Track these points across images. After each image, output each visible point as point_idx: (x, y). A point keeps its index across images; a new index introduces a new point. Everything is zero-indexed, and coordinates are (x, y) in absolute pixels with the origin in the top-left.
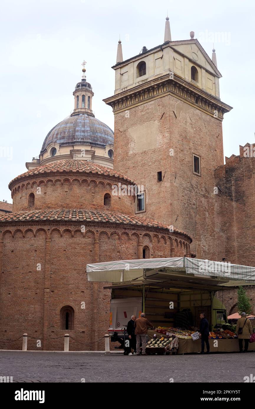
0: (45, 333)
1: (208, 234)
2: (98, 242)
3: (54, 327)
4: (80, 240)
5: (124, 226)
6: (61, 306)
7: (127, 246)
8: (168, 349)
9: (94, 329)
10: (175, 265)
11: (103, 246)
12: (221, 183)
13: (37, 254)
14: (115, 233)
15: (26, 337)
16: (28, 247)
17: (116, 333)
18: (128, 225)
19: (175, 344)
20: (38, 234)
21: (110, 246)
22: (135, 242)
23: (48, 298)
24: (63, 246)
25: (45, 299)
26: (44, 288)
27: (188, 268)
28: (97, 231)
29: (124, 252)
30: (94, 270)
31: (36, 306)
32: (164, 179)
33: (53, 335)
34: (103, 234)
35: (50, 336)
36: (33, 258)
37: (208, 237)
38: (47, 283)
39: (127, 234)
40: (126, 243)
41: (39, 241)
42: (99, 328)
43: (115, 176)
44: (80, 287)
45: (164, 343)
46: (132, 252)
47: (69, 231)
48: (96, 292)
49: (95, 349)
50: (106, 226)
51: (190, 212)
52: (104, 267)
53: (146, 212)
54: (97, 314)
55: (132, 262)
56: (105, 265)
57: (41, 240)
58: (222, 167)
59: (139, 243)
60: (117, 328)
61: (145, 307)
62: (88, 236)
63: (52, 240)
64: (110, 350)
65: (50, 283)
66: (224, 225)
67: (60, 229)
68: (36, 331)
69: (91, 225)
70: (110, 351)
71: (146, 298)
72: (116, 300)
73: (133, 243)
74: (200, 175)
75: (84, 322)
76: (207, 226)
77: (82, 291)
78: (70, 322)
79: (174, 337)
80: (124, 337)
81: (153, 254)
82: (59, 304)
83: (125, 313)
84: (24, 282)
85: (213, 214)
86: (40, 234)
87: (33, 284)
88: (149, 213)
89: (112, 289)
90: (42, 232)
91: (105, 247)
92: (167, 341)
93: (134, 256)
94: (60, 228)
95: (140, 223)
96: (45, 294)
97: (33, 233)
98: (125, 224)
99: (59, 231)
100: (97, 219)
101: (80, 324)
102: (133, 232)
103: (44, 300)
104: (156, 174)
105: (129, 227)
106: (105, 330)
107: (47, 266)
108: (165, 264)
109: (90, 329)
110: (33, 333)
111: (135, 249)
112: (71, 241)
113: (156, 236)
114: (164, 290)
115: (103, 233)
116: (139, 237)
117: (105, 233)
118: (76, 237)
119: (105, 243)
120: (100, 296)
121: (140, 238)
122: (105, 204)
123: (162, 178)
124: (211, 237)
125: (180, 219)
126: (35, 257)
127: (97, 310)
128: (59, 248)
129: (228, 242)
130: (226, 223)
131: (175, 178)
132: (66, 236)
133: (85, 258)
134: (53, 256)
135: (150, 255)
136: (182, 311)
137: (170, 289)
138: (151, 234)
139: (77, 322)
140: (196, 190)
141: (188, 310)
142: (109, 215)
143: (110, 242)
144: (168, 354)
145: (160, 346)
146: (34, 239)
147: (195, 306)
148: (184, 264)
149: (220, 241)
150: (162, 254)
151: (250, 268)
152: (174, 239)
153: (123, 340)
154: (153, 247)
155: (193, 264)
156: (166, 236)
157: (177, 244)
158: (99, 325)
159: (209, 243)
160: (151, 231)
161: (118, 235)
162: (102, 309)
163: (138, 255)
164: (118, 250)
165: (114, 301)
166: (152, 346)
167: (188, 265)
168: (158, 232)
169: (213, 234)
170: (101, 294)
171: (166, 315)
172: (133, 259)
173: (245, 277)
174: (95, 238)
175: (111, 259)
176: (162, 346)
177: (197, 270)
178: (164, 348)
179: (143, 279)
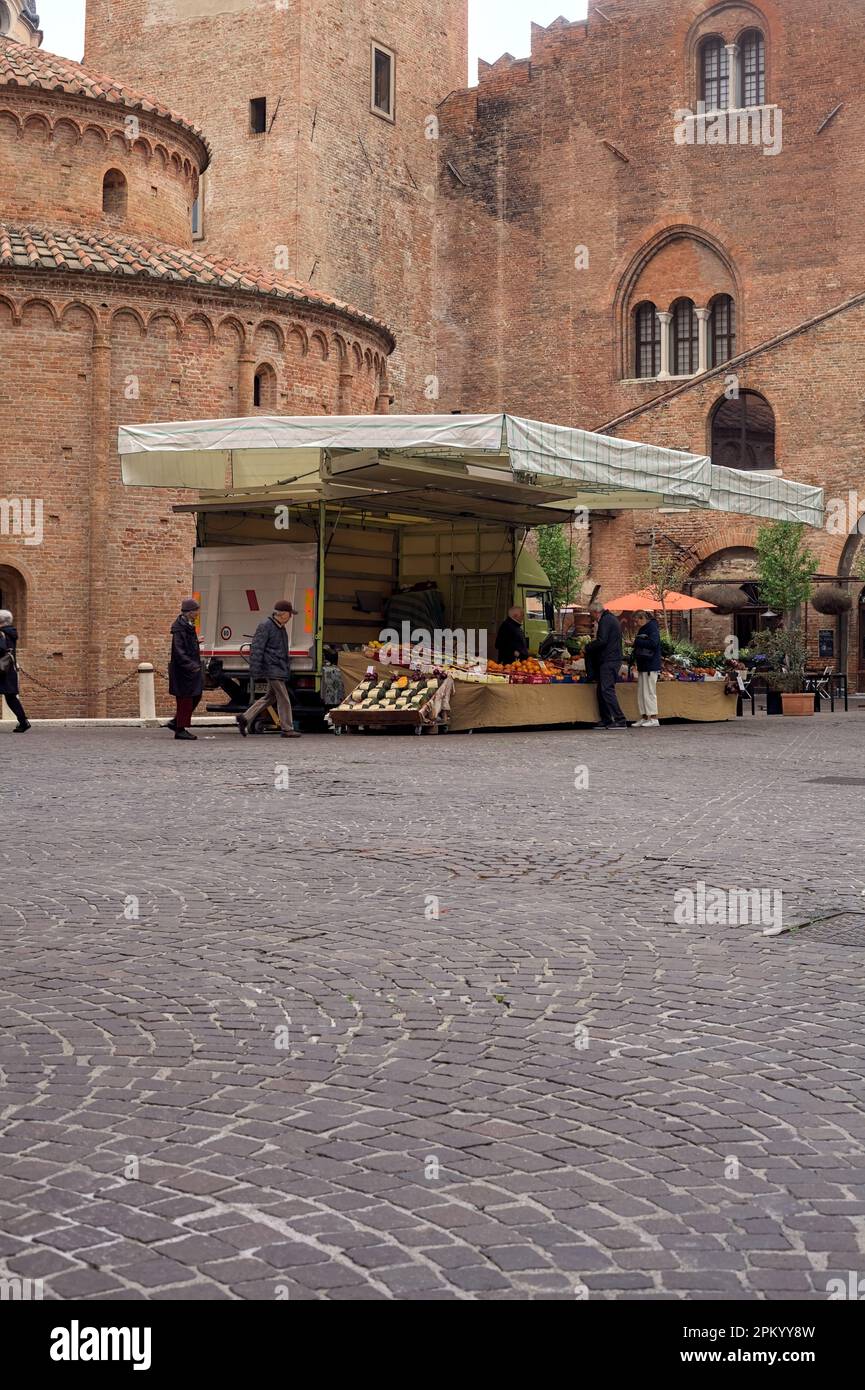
1: (407, 325)
2: (106, 343)
4: (42, 336)
5: (197, 292)
7: (203, 360)
8: (428, 715)
9: (94, 644)
10: (471, 441)
11: (123, 360)
12: (459, 151)
14: (166, 314)
17: (216, 662)
18: (209, 288)
19: (447, 700)
21: (146, 361)
22: (229, 348)
27: (517, 452)
28: (104, 305)
29: (193, 382)
30: (148, 445)
32: (276, 127)
34: (124, 317)
37: (409, 336)
39: (206, 321)
40: (200, 351)
42: (109, 640)
43: (143, 108)
45: (411, 696)
46: (221, 384)
48: (102, 517)
49: (98, 711)
50: (133, 288)
51: (355, 247)
52: (188, 437)
53: (203, 239)
54: (103, 595)
55: (304, 425)
56: (193, 429)
58: (463, 94)
59: (242, 352)
60: (221, 645)
61: (325, 577)
62: (71, 323)
64: (158, 715)
66: (463, 300)
69: (81, 285)
70: (159, 719)
71: (328, 545)
72: (213, 549)
73: (222, 353)
74: (390, 117)
75: (59, 621)
76: (406, 298)
77: (53, 517)
79: (441, 677)
81: (285, 392)
83: (251, 595)
85: (426, 254)
88: (214, 244)
89: (199, 513)
91: (129, 362)
92: (420, 689)
93: (226, 398)
95: (251, 284)
98: (201, 285)
100: (103, 261)
101: (45, 629)
102: (226, 313)
104: (246, 106)
105: (212, 296)
108: (434, 435)
109: (79, 643)
111: (230, 373)
112: (10, 337)
113: (297, 330)
114: (367, 518)
115: (123, 313)
116: (244, 334)
117: (134, 315)
118: (31, 326)
119: (131, 350)
120: (113, 532)
121: (247, 336)
122: (106, 207)
123: (268, 120)
124: (417, 338)
125: (324, 268)
129: (475, 357)
130: (467, 292)
131: (314, 124)
133: (62, 400)
136: (412, 589)
137: (390, 515)
138: (284, 321)
139: (35, 622)
140: (378, 170)
141: (429, 585)
142: (140, 248)
143: (148, 346)
144: (426, 731)
145: (401, 707)
147: (455, 572)
148: (504, 439)
149: (444, 352)
150: (313, 394)
151: (680, 458)
152: (351, 343)
153: (238, 683)
154: (286, 367)
155: (527, 438)
156: (329, 331)
157: (359, 360)
158: (112, 631)
159: (412, 357)
160: (282, 312)
161: (177, 323)
162: (120, 576)
163: (239, 395)
164: (174, 375)
165: (208, 553)
166: (371, 704)
167: (516, 440)
168: (304, 317)
169: (423, 327)
170: (116, 526)
171: (358, 602)
172: (222, 407)
173: (664, 485)
174: (95, 331)
175: (150, 405)
176: (409, 705)
177: (538, 458)
178: (417, 712)
179: (320, 481)
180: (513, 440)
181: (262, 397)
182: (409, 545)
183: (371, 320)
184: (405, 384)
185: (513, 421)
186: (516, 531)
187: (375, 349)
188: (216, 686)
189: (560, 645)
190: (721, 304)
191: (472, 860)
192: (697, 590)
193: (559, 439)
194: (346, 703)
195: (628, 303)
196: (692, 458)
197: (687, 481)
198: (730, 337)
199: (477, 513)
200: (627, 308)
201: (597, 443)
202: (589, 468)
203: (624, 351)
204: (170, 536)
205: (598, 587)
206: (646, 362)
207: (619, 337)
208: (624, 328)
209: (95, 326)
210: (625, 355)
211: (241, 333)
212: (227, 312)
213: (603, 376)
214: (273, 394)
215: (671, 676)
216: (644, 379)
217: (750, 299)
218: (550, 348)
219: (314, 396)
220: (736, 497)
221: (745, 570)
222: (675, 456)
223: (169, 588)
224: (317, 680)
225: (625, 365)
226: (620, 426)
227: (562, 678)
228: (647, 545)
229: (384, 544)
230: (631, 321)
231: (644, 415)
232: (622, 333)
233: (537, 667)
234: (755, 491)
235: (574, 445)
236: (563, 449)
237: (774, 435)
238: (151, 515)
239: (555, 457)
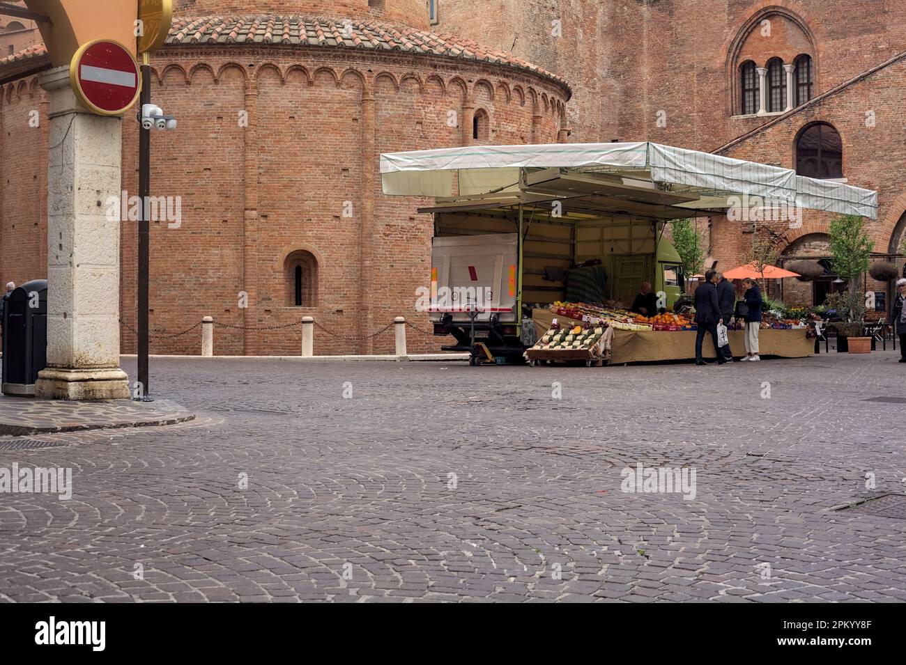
0: (250, 314)
1: (580, 80)
2: (371, 97)
3: (270, 299)
4: (327, 92)
5: (434, 60)
6: (287, 250)
7: (438, 108)
8: (595, 353)
9: (364, 304)
11: (383, 108)
13: (224, 126)
14: (412, 76)
15: (211, 326)
16: (200, 108)
17: (448, 316)
18: (442, 58)
19: (608, 342)
20: (223, 77)
21: (399, 109)
22: (456, 99)
23: (254, 231)
24: (288, 107)
25: (247, 234)
26: (243, 208)
28: (370, 71)
29: (431, 123)
30: (400, 167)
31: (227, 252)
33: (269, 321)
34: (383, 79)
35: (262, 321)
36: (214, 135)
37: (581, 88)
38: (252, 197)
39: (440, 80)
40: (436, 101)
41: (228, 93)
42: (374, 301)
44: (331, 206)
45: (583, 340)
46: (451, 124)
47: (301, 70)
48: (369, 217)
49: (367, 350)
50: (390, 59)
51: (543, 27)
52: (427, 161)
53: (437, 24)
54: (370, 270)
56: (431, 156)
57: (233, 92)
59: (465, 102)
61: (523, 257)
62: (347, 84)
63: (259, 93)
64: (408, 353)
65: (259, 197)
66: (619, 62)
67: (280, 66)
68: (227, 311)
69: (354, 57)
70: (409, 356)
71: (525, 234)
72: (445, 238)
73: (451, 102)
75: (340, 288)
76: (578, 62)
77: (336, 217)
78: (306, 288)
79: (605, 326)
80: (472, 325)
81: (495, 129)
82: (281, 246)
83: (472, 270)
84: (194, 194)
85: (593, 31)
86: (229, 77)
87: (215, 199)
88: (445, 27)
89: (436, 214)
90: (235, 72)
91: (387, 109)
92: (589, 334)
93: (454, 134)
94: (279, 63)
95: (471, 54)
96: (247, 222)
97: (212, 73)
98: (436, 56)
99: (276, 68)
100: (369, 41)
101: (331, 294)
103: (244, 235)
105: (444, 64)
106: (389, 308)
107: (250, 156)
109: (354, 304)
110: (219, 314)
111: (457, 116)
112: (306, 94)
113: (503, 85)
115: (383, 76)
116: (466, 88)
117: (390, 77)
118: (320, 86)
119: (389, 101)
120: (377, 227)
121: (469, 90)
122: (371, 3)
124: (587, 89)
125: (522, 42)
126: (218, 132)
127: (372, 260)
128: (278, 112)
129: (628, 101)
130: (622, 56)
132: (295, 82)
133: (341, 136)
134: (264, 132)
135: (490, 131)
136: (584, 265)
138: (494, 80)
139: (324, 289)
141: (596, 262)
142: (394, 31)
143: (400, 98)
144: (594, 364)
145: (576, 347)
146: (215, 89)
147: (614, 252)
148: (648, 159)
149: (605, 99)
150: (514, 130)
151: (773, 171)
152: (541, 94)
153: (463, 331)
154: (495, 111)
155: (664, 158)
156: (525, 86)
157: (546, 106)
158: (377, 295)
159: (583, 102)
160: (493, 73)
161: (419, 81)
162: (381, 257)
163: (463, 131)
164: (418, 118)
165: (442, 240)
166: (555, 345)
167: (657, 160)
168: (507, 76)
169: (591, 82)
170: (379, 223)
171: (546, 274)
172: (451, 139)
173: (763, 190)
174: (364, 89)
175: (402, 139)
176: (582, 346)
177: (673, 172)
178: (587, 350)
179: (519, 190)
180: (654, 160)
181: (479, 132)
182: (581, 234)
183: (554, 78)
184: (578, 121)
185: (654, 147)
186: (657, 223)
187: (557, 98)
188: (448, 333)
189: (688, 303)
190: (802, 61)
191: (625, 455)
192: (786, 264)
193: (687, 159)
194: (537, 345)
195: (736, 62)
196: (782, 171)
197: (779, 188)
198: (809, 84)
199: (629, 212)
200: (736, 65)
201: (714, 162)
202: (710, 179)
203: (734, 95)
204: (416, 229)
205: (715, 263)
206: (749, 104)
207: (730, 86)
208: (733, 80)
209: (364, 86)
210: (734, 99)
211: (464, 88)
212: (454, 74)
213: (718, 114)
214: (487, 129)
215: (768, 325)
216: (748, 116)
217: (823, 57)
218: (681, 95)
219: (515, 131)
220: (814, 199)
221: (821, 249)
222: (770, 170)
223: (416, 265)
224: (518, 329)
225: (734, 106)
226: (730, 149)
227: (690, 327)
228: (751, 232)
229: (565, 233)
230: (739, 75)
231: (748, 140)
232: (732, 83)
233: (672, 319)
234: (828, 194)
235: (698, 163)
236: (690, 166)
237: (841, 154)
238: (403, 215)
239: (685, 172)
